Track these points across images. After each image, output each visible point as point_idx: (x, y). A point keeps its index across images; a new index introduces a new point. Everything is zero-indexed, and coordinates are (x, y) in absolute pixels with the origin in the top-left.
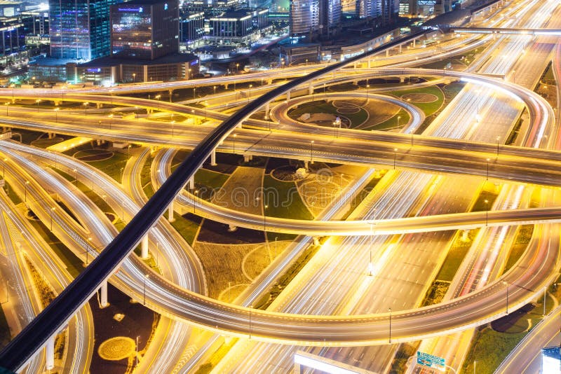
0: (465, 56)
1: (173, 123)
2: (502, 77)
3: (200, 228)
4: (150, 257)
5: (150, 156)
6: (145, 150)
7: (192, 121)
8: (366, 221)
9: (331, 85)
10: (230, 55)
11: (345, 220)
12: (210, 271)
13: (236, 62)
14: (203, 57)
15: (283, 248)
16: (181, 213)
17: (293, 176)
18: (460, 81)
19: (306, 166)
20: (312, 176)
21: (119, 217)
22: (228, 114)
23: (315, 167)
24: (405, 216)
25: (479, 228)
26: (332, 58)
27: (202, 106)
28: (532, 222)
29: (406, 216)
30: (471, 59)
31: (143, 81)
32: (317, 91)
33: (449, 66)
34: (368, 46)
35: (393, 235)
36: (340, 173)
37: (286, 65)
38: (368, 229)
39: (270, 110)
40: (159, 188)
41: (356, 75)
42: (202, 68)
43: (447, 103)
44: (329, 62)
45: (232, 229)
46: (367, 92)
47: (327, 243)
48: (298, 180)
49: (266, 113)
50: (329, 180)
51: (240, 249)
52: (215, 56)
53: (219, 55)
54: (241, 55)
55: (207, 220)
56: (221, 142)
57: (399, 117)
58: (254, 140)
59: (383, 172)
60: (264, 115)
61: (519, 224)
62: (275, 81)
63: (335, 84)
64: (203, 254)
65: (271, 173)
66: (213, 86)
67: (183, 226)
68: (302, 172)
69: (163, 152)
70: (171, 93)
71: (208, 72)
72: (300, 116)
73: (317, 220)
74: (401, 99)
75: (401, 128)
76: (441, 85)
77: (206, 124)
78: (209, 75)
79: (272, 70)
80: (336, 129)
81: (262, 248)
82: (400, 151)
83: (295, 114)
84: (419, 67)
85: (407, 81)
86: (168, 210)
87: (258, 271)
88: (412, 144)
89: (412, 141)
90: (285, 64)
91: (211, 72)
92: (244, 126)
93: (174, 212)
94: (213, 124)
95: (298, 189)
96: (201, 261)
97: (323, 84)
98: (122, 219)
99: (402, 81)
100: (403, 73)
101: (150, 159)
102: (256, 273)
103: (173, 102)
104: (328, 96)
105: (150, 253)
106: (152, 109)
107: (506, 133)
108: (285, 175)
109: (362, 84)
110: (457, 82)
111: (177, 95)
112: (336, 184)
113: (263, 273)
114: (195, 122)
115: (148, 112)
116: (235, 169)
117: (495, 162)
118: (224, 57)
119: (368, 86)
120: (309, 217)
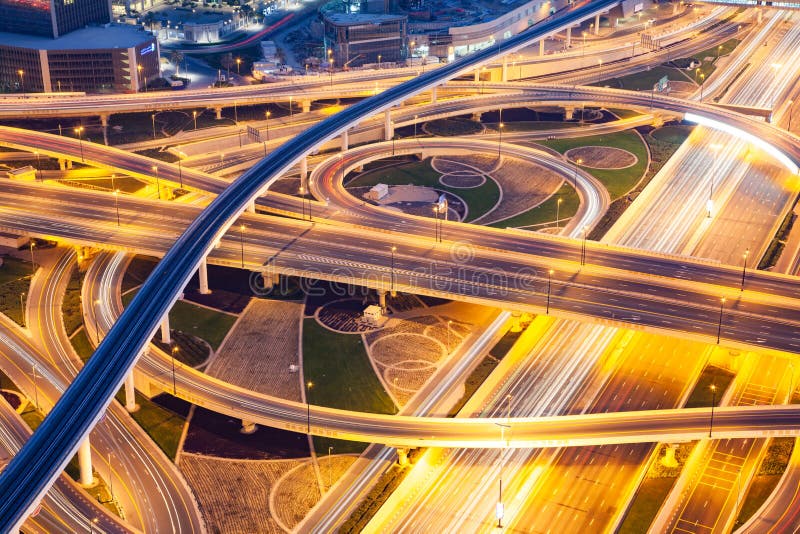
0: (696, 62)
1: (116, 194)
2: (767, 115)
3: (187, 424)
4: (97, 481)
5: (76, 268)
6: (65, 254)
7: (155, 191)
8: (492, 420)
9: (428, 119)
10: (220, 35)
11: (453, 416)
12: (210, 512)
13: (236, 54)
14: (165, 36)
15: (344, 468)
16: (149, 394)
17: (357, 321)
18: (684, 122)
19: (383, 301)
20: (395, 322)
21: (29, 399)
22: (228, 177)
23: (399, 305)
24: (564, 412)
25: (695, 442)
26: (431, 54)
27: (173, 158)
28: (792, 433)
29: (565, 414)
30: (709, 68)
31: (41, 89)
32: (401, 133)
33: (664, 82)
34: (503, 26)
35: (541, 449)
36: (446, 319)
37: (338, 66)
38: (497, 435)
39: (309, 173)
40: (101, 339)
41: (477, 97)
42: (165, 65)
43: (654, 171)
44: (424, 64)
45: (249, 429)
46: (500, 140)
47: (422, 461)
48: (367, 331)
49: (302, 179)
50: (425, 332)
51: (265, 470)
52: (189, 35)
53: (199, 33)
54: (244, 35)
55: (199, 409)
56: (216, 242)
57: (560, 201)
58: (281, 241)
59: (525, 319)
60: (297, 184)
61: (769, 435)
62: (317, 105)
63: (436, 117)
64: (197, 478)
65: (317, 313)
66: (190, 111)
67: (156, 421)
68: (374, 313)
69: (104, 259)
70: (105, 123)
71: (178, 75)
72: (368, 190)
73: (404, 415)
74: (565, 157)
75: (563, 224)
76: (644, 129)
77: (182, 201)
78: (180, 83)
79: (309, 78)
80: (439, 221)
81: (306, 467)
82: (559, 275)
83: (358, 183)
84: (602, 84)
85: (578, 114)
86: (123, 386)
87: (299, 513)
88: (583, 263)
89: (584, 255)
90: (336, 65)
91: (184, 76)
92: (260, 207)
93: (137, 392)
94: (199, 200)
95: (369, 350)
96: (194, 492)
97: (413, 118)
98: (34, 403)
99: (569, 116)
100: (570, 95)
101: (77, 276)
102: (296, 516)
103: (110, 144)
104: (423, 146)
105: (95, 474)
106: (72, 158)
107: (761, 244)
108: (344, 319)
109: (491, 119)
110: (675, 123)
111: (118, 128)
112: (436, 341)
113: (308, 517)
114: (162, 195)
115: (63, 167)
116: (247, 303)
117: (736, 304)
118: (208, 38)
119: (502, 125)
120: (390, 410)
